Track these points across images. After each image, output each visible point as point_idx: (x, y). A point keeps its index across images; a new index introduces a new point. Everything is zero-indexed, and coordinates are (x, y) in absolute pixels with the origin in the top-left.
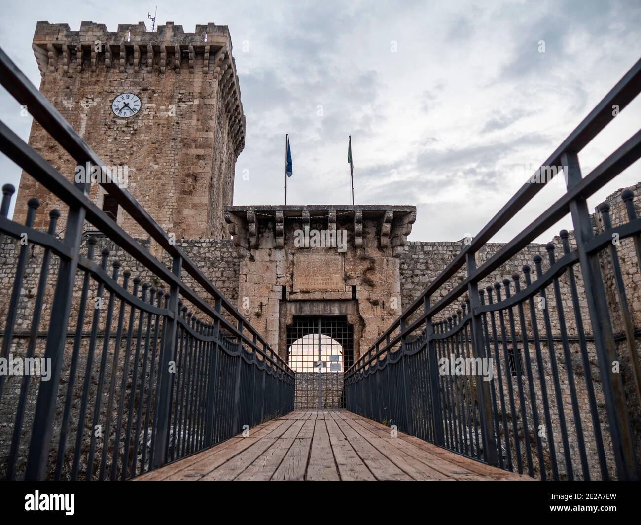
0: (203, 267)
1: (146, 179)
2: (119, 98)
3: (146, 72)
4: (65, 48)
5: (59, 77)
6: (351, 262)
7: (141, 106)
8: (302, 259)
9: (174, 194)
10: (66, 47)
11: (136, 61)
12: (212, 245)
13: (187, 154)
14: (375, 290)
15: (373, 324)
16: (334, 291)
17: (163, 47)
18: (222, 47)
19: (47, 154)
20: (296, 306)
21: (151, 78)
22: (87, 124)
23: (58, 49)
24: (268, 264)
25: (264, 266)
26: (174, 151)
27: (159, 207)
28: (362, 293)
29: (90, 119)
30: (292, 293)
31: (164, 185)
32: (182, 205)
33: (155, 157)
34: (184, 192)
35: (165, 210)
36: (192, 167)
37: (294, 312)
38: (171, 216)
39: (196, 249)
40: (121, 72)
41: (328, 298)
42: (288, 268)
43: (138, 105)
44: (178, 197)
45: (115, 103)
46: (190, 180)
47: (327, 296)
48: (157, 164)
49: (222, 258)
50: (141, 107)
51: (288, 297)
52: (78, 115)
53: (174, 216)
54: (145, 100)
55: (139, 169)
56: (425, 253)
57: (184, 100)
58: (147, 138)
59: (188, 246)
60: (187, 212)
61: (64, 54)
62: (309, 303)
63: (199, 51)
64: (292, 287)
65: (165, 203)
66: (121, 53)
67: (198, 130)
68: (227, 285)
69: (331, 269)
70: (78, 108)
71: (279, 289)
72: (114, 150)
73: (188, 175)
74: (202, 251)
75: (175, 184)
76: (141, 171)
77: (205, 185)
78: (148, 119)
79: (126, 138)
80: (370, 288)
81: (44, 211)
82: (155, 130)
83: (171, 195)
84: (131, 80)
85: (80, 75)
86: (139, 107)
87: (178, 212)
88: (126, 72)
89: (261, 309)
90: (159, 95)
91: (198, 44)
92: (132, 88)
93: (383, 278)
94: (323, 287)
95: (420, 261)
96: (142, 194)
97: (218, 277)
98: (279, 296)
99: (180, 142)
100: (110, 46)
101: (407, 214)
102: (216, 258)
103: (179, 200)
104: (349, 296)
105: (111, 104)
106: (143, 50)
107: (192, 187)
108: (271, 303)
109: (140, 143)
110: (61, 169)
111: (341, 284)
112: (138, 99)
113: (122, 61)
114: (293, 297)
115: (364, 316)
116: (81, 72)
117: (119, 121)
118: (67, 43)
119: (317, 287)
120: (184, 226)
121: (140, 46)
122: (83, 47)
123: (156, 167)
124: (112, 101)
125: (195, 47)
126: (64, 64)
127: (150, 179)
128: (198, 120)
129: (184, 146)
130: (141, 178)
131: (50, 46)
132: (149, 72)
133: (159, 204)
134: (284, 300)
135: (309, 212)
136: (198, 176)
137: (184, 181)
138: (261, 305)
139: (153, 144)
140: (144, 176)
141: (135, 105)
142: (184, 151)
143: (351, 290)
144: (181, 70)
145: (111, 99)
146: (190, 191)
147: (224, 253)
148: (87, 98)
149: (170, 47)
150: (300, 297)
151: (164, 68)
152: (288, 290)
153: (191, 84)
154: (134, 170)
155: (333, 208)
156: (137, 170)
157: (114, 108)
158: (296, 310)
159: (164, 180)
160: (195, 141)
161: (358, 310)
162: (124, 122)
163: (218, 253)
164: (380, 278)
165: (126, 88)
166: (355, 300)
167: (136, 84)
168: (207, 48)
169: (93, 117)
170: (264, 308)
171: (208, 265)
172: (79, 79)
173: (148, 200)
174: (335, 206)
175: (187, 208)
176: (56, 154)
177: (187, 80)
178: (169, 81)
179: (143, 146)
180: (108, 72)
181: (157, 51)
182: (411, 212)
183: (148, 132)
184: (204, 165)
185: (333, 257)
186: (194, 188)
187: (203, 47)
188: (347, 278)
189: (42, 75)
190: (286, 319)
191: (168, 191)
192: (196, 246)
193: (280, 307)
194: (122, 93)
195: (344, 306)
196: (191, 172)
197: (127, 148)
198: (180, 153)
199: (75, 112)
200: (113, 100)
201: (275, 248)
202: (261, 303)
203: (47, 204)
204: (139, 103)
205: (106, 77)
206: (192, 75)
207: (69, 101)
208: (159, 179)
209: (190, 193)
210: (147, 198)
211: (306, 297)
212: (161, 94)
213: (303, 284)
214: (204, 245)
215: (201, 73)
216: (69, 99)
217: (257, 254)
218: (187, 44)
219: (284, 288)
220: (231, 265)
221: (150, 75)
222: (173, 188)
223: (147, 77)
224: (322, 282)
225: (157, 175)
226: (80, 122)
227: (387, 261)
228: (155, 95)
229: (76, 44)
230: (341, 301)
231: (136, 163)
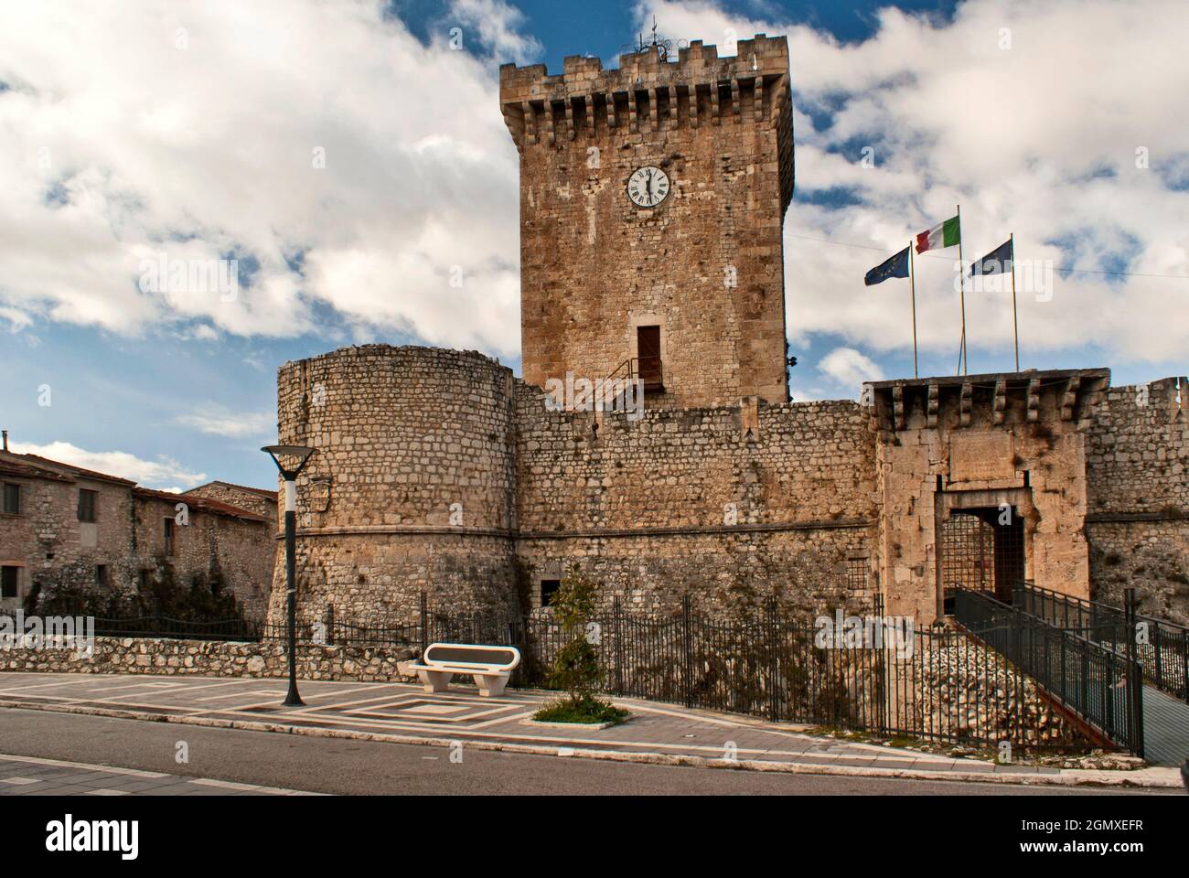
0: (812, 438)
1: (693, 299)
2: (636, 176)
3: (669, 128)
4: (547, 105)
5: (544, 152)
6: (1022, 441)
7: (670, 185)
8: (960, 440)
9: (735, 318)
10: (549, 103)
11: (653, 113)
12: (821, 408)
13: (746, 257)
14: (1053, 475)
15: (1051, 516)
16: (1002, 478)
17: (692, 87)
18: (781, 75)
19: (550, 273)
20: (953, 498)
21: (678, 137)
22: (597, 224)
23: (537, 107)
24: (918, 449)
25: (913, 451)
26: (727, 253)
27: (717, 339)
28: (1036, 480)
29: (599, 213)
30: (949, 483)
31: (719, 307)
32: (749, 335)
33: (701, 263)
34: (749, 315)
35: (724, 343)
36: (756, 275)
37: (951, 505)
38: (735, 353)
39: (800, 415)
40: (632, 133)
41: (994, 487)
42: (943, 452)
43: (664, 185)
44: (741, 323)
45: (631, 184)
46: (755, 296)
47: (993, 485)
48: (705, 275)
49: (836, 425)
50: (670, 188)
51: (944, 489)
52: (582, 209)
53: (739, 351)
54: (674, 175)
55: (681, 286)
56: (1110, 403)
57: (730, 169)
58: (686, 235)
59: (790, 413)
60: (756, 345)
61: (547, 114)
62: (969, 495)
63: (747, 86)
64: (949, 475)
65: (724, 334)
66: (630, 103)
67: (758, 216)
68: (845, 460)
69: (997, 452)
70: (579, 198)
71: (934, 479)
72: (642, 257)
73: (752, 289)
74: (808, 418)
75: (734, 304)
76: (684, 289)
77: (778, 302)
78: (683, 205)
79: (655, 238)
80: (1047, 473)
81: (561, 357)
82: (696, 222)
83: (731, 320)
84: (649, 144)
85: (573, 144)
86: (667, 187)
87: (744, 345)
88: (638, 132)
89: (913, 505)
90: (693, 165)
91: (745, 75)
92: (651, 157)
93: (1063, 459)
94: (987, 474)
95: (1103, 414)
96: (690, 323)
97: (833, 451)
98: (934, 488)
99: (734, 238)
100: (614, 94)
101: (1098, 379)
102: (828, 426)
103: (744, 327)
104: (1021, 483)
105: (625, 187)
106: (662, 94)
107: (759, 306)
108: (924, 496)
109: (676, 244)
110: (573, 294)
111: (1010, 469)
112: (663, 174)
113: (633, 115)
114: (950, 488)
115: (1039, 507)
116: (573, 140)
117: (641, 214)
118: (550, 98)
119: (979, 475)
120: (754, 365)
121: (657, 90)
122: (573, 99)
123: (704, 279)
124: (626, 182)
125: (740, 81)
126: (549, 131)
127: (698, 298)
128: (756, 200)
129: (741, 243)
130: (686, 299)
131: (526, 105)
132: (674, 129)
133: (716, 335)
134: (939, 492)
135: (972, 384)
136: (766, 290)
137: (747, 298)
138: (913, 499)
139: (696, 244)
140: (690, 295)
141: (661, 185)
142: (742, 251)
143: (1022, 476)
144: (722, 119)
145: (624, 178)
146: (757, 314)
147: (838, 419)
148: (590, 180)
149: (702, 86)
150: (959, 487)
151: (696, 119)
152: (945, 479)
153: (738, 141)
154: (673, 286)
155: (1001, 378)
156: (679, 286)
157: (631, 192)
158: (953, 503)
159: (719, 299)
160: (755, 234)
161: (1031, 500)
162: (650, 213)
163: (831, 420)
164: (1059, 460)
165: (643, 158)
166: (1027, 488)
167: (655, 150)
168: (759, 80)
169: (604, 211)
170: (916, 502)
171: (819, 435)
172: (572, 151)
173: (700, 331)
174: (1005, 375)
175: (755, 338)
176: (561, 273)
177: (732, 135)
178: (705, 140)
179: (682, 249)
180: (613, 134)
181: (682, 92)
182: (1102, 378)
183: (686, 227)
184: (772, 271)
185: (999, 436)
186: (762, 308)
187: (753, 79)
188: (1017, 462)
189: (519, 151)
190: (942, 514)
191: (726, 315)
192: (800, 412)
193: (935, 501)
194: (639, 168)
195: (1013, 495)
196: (756, 283)
197: (659, 254)
198: (737, 255)
199: (575, 205)
200: (628, 180)
201: (926, 428)
202: (913, 497)
203: (564, 346)
204: (665, 180)
205: (611, 142)
206: (739, 126)
207: (564, 188)
208: (711, 298)
209: (758, 315)
210: (699, 327)
211: (967, 487)
212: (696, 163)
213: (963, 471)
214: (810, 409)
215: (752, 121)
216: (564, 184)
217: (903, 437)
218: (728, 78)
219: (939, 477)
220: (848, 435)
221: (676, 133)
222: (734, 310)
223: (671, 135)
224: (986, 468)
225: (707, 292)
226: (586, 221)
227: (1069, 437)
228: (687, 165)
229: (563, 97)
230: (1009, 490)
231: (675, 277)
